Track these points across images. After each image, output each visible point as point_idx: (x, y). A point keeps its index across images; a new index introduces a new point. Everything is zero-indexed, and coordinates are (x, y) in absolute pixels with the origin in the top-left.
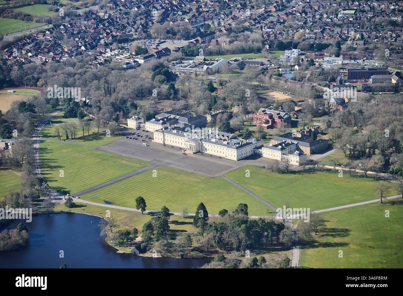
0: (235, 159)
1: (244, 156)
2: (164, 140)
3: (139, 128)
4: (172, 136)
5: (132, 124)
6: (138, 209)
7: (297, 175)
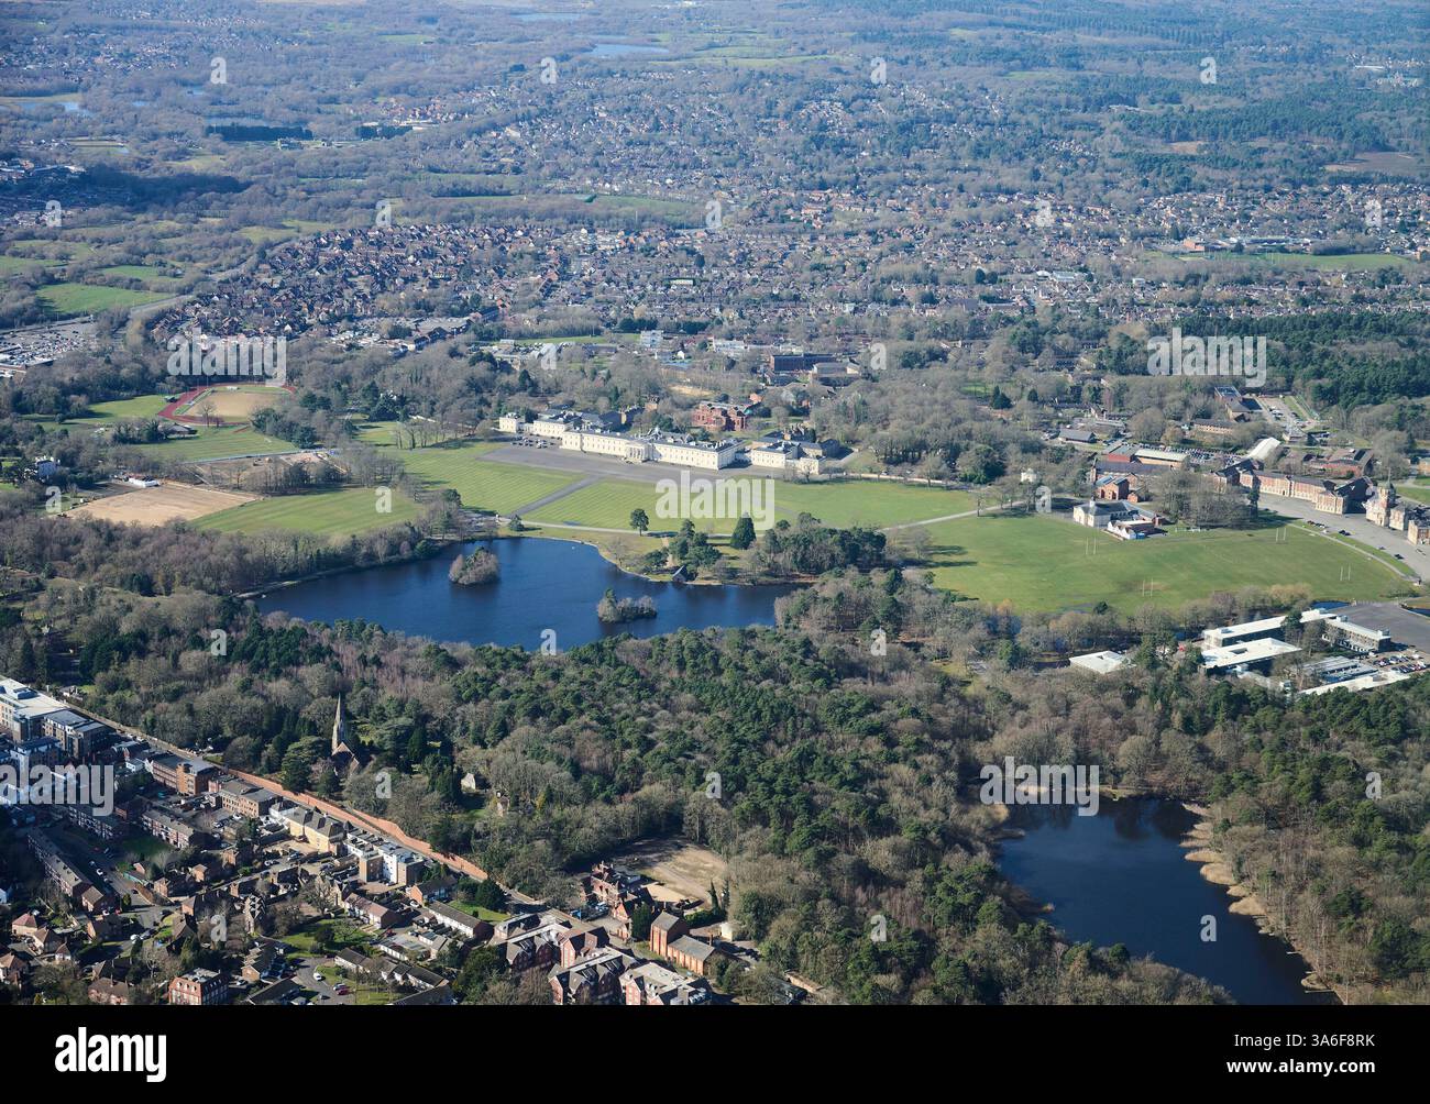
0: (716, 467)
1: (725, 463)
2: (582, 444)
3: (520, 431)
4: (596, 438)
5: (508, 424)
6: (635, 528)
7: (825, 486)
